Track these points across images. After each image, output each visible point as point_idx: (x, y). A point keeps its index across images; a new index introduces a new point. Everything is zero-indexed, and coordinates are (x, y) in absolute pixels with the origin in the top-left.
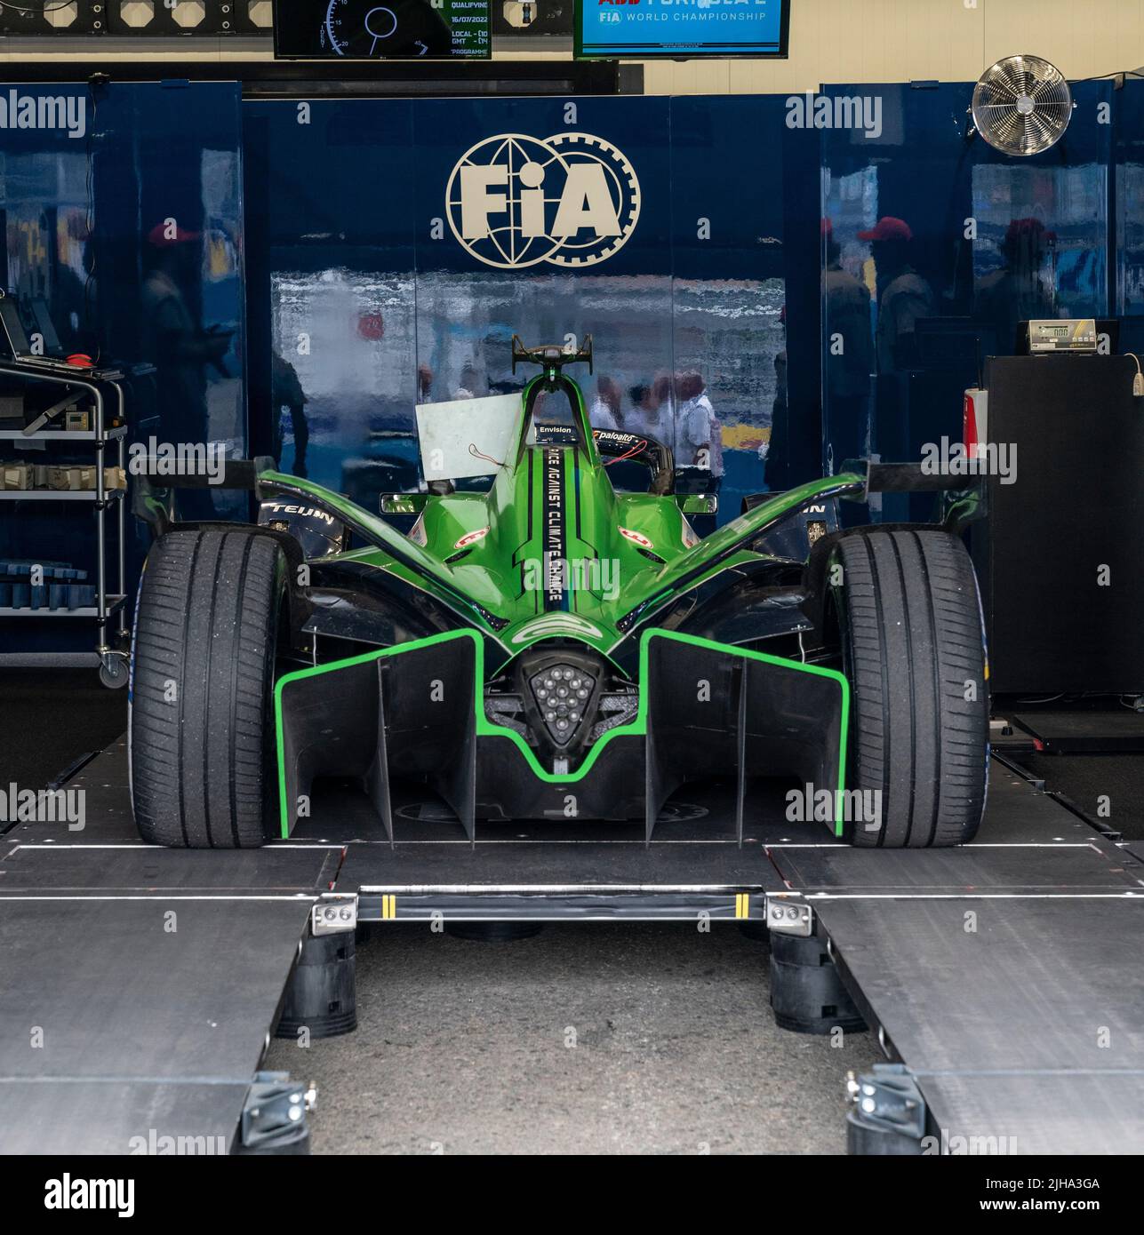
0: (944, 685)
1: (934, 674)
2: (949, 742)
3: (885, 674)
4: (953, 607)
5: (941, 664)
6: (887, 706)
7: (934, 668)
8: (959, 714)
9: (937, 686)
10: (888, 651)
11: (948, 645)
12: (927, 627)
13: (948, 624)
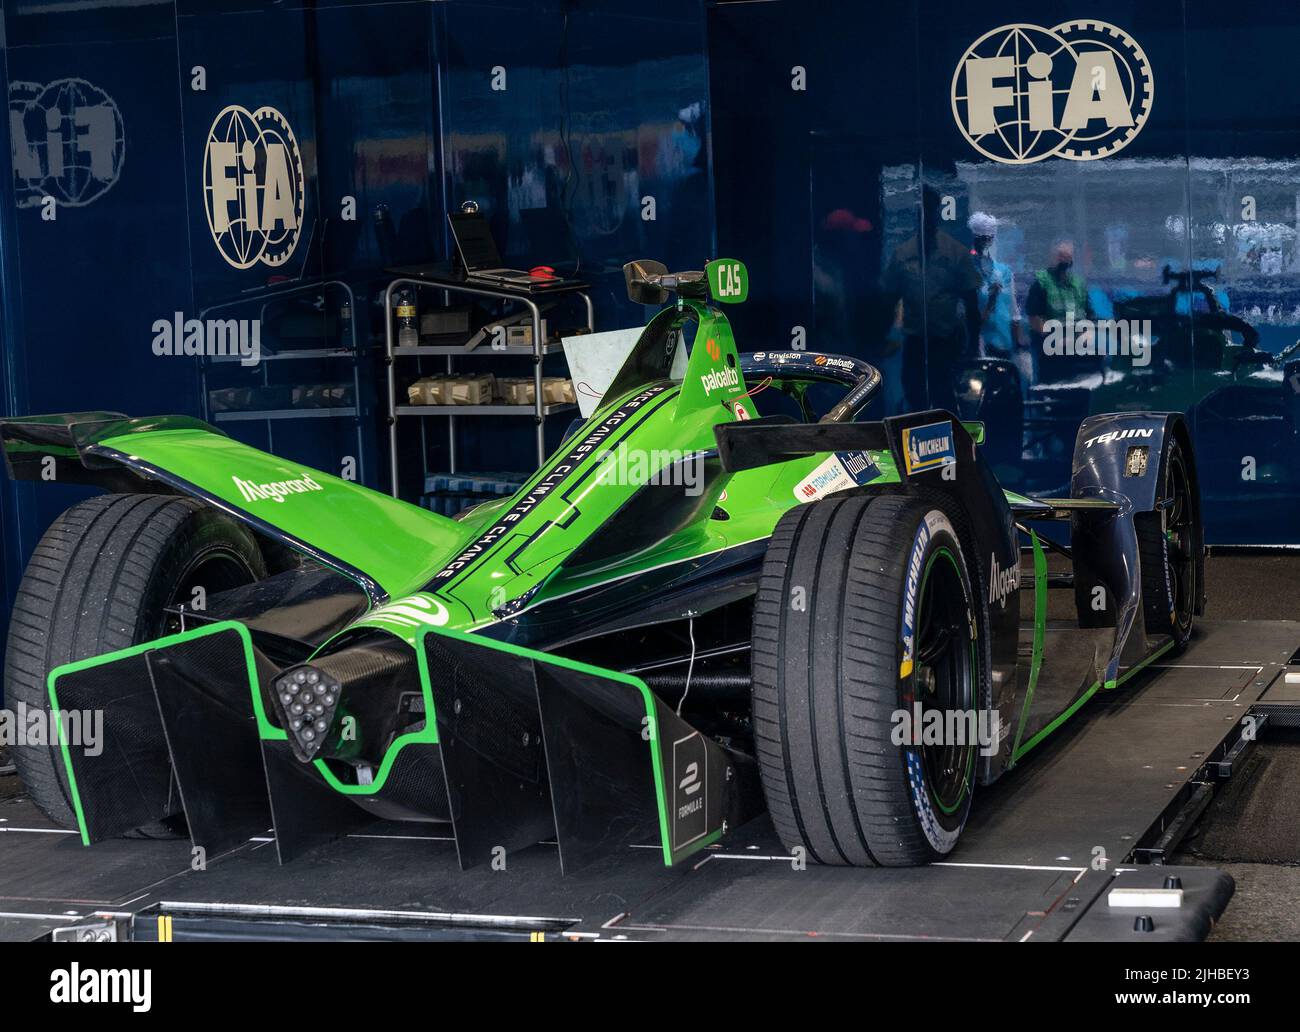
0: (847, 683)
1: (837, 671)
2: (855, 750)
3: (780, 670)
4: (868, 591)
5: (844, 659)
6: (782, 705)
7: (837, 663)
8: (865, 718)
9: (839, 685)
10: (787, 643)
11: (854, 636)
12: (834, 615)
13: (859, 611)
